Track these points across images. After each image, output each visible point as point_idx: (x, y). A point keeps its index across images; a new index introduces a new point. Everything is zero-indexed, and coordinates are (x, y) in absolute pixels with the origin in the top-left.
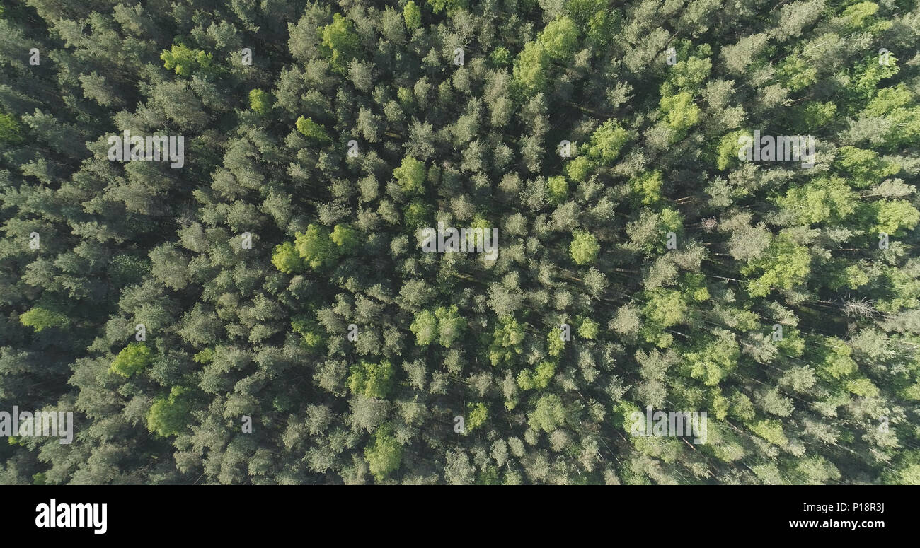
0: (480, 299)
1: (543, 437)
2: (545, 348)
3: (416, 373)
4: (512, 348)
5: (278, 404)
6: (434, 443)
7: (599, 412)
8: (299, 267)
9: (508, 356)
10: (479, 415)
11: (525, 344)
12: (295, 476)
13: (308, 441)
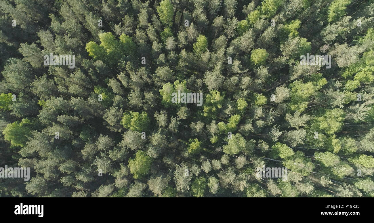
0: (199, 81)
1: (232, 159)
2: (235, 106)
3: (161, 118)
4: (216, 104)
5: (83, 134)
6: (168, 161)
7: (265, 146)
8: (101, 55)
9: (214, 109)
10: (195, 145)
11: (223, 103)
12: (87, 175)
13: (97, 154)
